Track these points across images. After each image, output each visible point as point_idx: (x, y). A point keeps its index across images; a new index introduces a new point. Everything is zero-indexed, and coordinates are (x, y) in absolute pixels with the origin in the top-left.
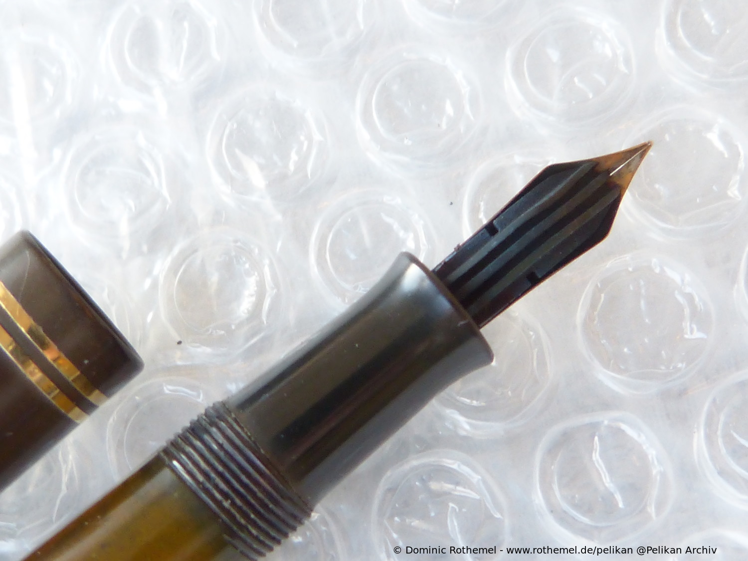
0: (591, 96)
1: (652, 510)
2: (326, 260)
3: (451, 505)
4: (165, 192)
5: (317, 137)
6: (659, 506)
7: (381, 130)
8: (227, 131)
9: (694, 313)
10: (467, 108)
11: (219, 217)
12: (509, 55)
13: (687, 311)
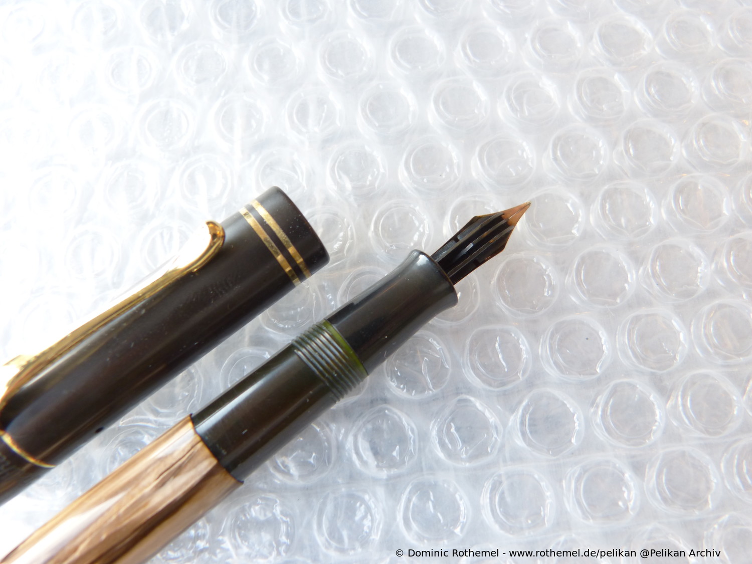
0: (514, 175)
1: (520, 375)
2: (379, 230)
3: (425, 358)
4: (304, 184)
5: (382, 170)
6: (524, 372)
7: (413, 172)
8: (338, 160)
9: (550, 284)
10: (456, 171)
11: (327, 200)
12: (478, 149)
13: (547, 283)
